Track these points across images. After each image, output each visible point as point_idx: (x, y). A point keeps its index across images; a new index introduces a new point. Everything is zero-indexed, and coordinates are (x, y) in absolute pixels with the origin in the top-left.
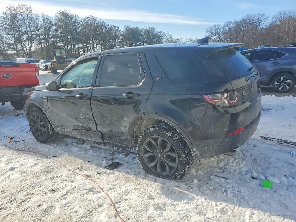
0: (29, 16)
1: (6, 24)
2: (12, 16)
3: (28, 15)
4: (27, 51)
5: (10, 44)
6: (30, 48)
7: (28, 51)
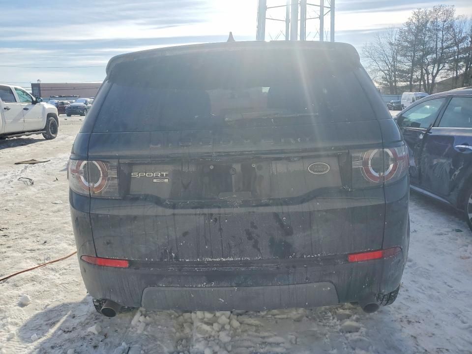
0: (445, 23)
1: (406, 41)
2: (417, 27)
3: (445, 21)
4: (428, 82)
5: (403, 71)
6: (434, 77)
7: (430, 82)
